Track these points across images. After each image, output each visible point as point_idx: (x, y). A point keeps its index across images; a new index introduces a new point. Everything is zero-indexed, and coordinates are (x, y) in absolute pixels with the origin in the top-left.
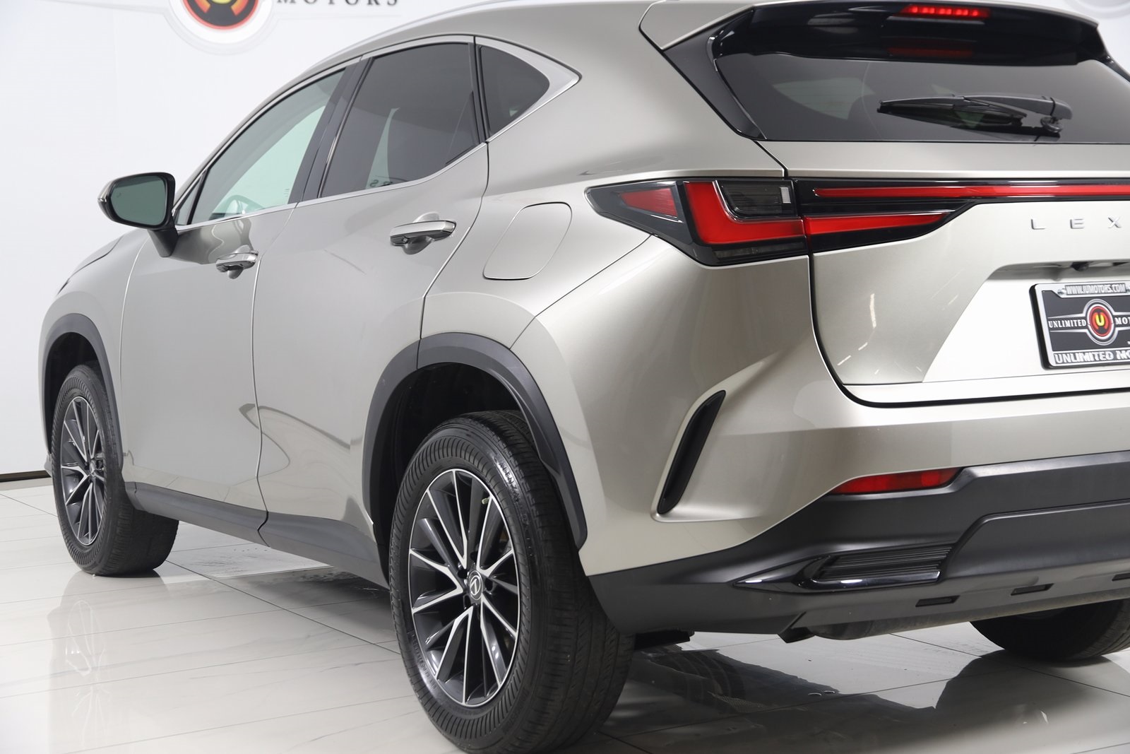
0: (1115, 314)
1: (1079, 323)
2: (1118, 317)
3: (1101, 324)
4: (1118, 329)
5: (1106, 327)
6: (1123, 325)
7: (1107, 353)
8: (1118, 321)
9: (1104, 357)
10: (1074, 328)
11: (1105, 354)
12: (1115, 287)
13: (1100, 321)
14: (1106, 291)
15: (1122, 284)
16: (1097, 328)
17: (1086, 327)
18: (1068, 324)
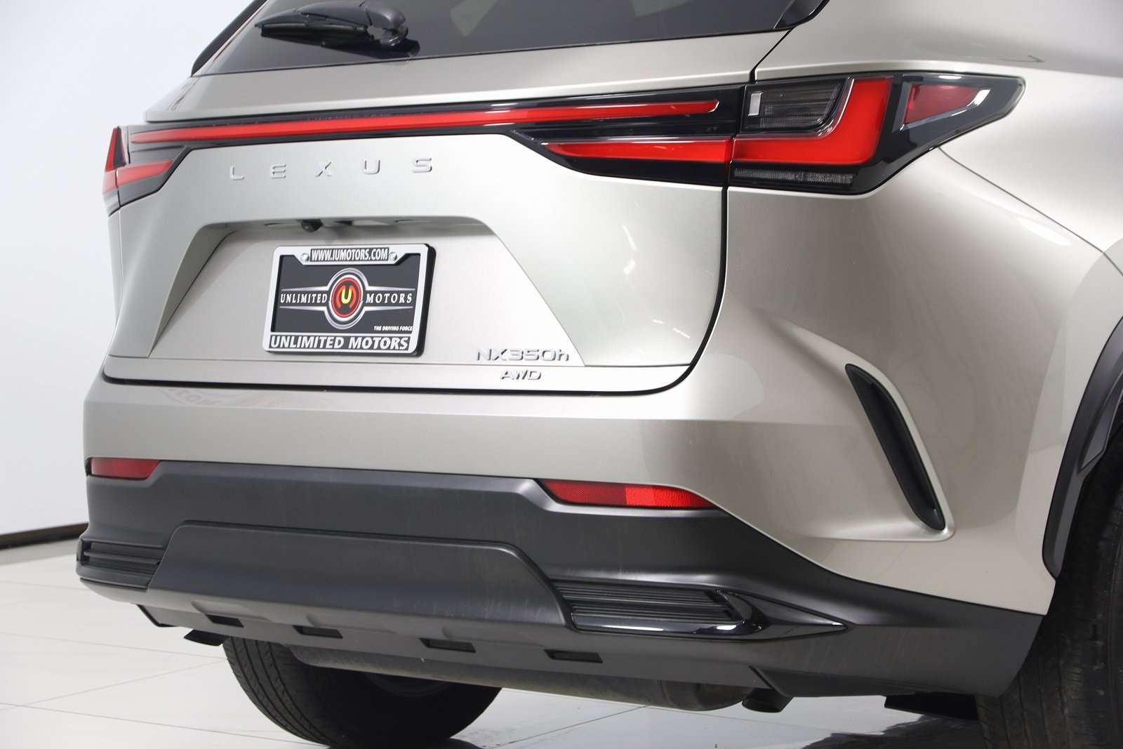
0: (368, 288)
1: (319, 298)
2: (370, 293)
3: (345, 301)
4: (366, 309)
5: (351, 306)
6: (374, 304)
7: (337, 339)
8: (370, 299)
9: (330, 345)
10: (311, 304)
11: (334, 340)
12: (375, 253)
13: (346, 297)
14: (363, 258)
15: (385, 249)
16: (339, 306)
17: (326, 304)
18: (304, 299)
